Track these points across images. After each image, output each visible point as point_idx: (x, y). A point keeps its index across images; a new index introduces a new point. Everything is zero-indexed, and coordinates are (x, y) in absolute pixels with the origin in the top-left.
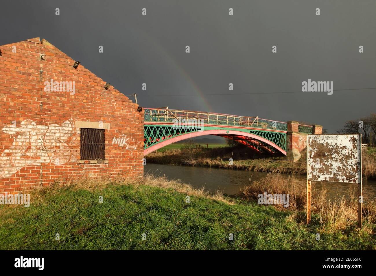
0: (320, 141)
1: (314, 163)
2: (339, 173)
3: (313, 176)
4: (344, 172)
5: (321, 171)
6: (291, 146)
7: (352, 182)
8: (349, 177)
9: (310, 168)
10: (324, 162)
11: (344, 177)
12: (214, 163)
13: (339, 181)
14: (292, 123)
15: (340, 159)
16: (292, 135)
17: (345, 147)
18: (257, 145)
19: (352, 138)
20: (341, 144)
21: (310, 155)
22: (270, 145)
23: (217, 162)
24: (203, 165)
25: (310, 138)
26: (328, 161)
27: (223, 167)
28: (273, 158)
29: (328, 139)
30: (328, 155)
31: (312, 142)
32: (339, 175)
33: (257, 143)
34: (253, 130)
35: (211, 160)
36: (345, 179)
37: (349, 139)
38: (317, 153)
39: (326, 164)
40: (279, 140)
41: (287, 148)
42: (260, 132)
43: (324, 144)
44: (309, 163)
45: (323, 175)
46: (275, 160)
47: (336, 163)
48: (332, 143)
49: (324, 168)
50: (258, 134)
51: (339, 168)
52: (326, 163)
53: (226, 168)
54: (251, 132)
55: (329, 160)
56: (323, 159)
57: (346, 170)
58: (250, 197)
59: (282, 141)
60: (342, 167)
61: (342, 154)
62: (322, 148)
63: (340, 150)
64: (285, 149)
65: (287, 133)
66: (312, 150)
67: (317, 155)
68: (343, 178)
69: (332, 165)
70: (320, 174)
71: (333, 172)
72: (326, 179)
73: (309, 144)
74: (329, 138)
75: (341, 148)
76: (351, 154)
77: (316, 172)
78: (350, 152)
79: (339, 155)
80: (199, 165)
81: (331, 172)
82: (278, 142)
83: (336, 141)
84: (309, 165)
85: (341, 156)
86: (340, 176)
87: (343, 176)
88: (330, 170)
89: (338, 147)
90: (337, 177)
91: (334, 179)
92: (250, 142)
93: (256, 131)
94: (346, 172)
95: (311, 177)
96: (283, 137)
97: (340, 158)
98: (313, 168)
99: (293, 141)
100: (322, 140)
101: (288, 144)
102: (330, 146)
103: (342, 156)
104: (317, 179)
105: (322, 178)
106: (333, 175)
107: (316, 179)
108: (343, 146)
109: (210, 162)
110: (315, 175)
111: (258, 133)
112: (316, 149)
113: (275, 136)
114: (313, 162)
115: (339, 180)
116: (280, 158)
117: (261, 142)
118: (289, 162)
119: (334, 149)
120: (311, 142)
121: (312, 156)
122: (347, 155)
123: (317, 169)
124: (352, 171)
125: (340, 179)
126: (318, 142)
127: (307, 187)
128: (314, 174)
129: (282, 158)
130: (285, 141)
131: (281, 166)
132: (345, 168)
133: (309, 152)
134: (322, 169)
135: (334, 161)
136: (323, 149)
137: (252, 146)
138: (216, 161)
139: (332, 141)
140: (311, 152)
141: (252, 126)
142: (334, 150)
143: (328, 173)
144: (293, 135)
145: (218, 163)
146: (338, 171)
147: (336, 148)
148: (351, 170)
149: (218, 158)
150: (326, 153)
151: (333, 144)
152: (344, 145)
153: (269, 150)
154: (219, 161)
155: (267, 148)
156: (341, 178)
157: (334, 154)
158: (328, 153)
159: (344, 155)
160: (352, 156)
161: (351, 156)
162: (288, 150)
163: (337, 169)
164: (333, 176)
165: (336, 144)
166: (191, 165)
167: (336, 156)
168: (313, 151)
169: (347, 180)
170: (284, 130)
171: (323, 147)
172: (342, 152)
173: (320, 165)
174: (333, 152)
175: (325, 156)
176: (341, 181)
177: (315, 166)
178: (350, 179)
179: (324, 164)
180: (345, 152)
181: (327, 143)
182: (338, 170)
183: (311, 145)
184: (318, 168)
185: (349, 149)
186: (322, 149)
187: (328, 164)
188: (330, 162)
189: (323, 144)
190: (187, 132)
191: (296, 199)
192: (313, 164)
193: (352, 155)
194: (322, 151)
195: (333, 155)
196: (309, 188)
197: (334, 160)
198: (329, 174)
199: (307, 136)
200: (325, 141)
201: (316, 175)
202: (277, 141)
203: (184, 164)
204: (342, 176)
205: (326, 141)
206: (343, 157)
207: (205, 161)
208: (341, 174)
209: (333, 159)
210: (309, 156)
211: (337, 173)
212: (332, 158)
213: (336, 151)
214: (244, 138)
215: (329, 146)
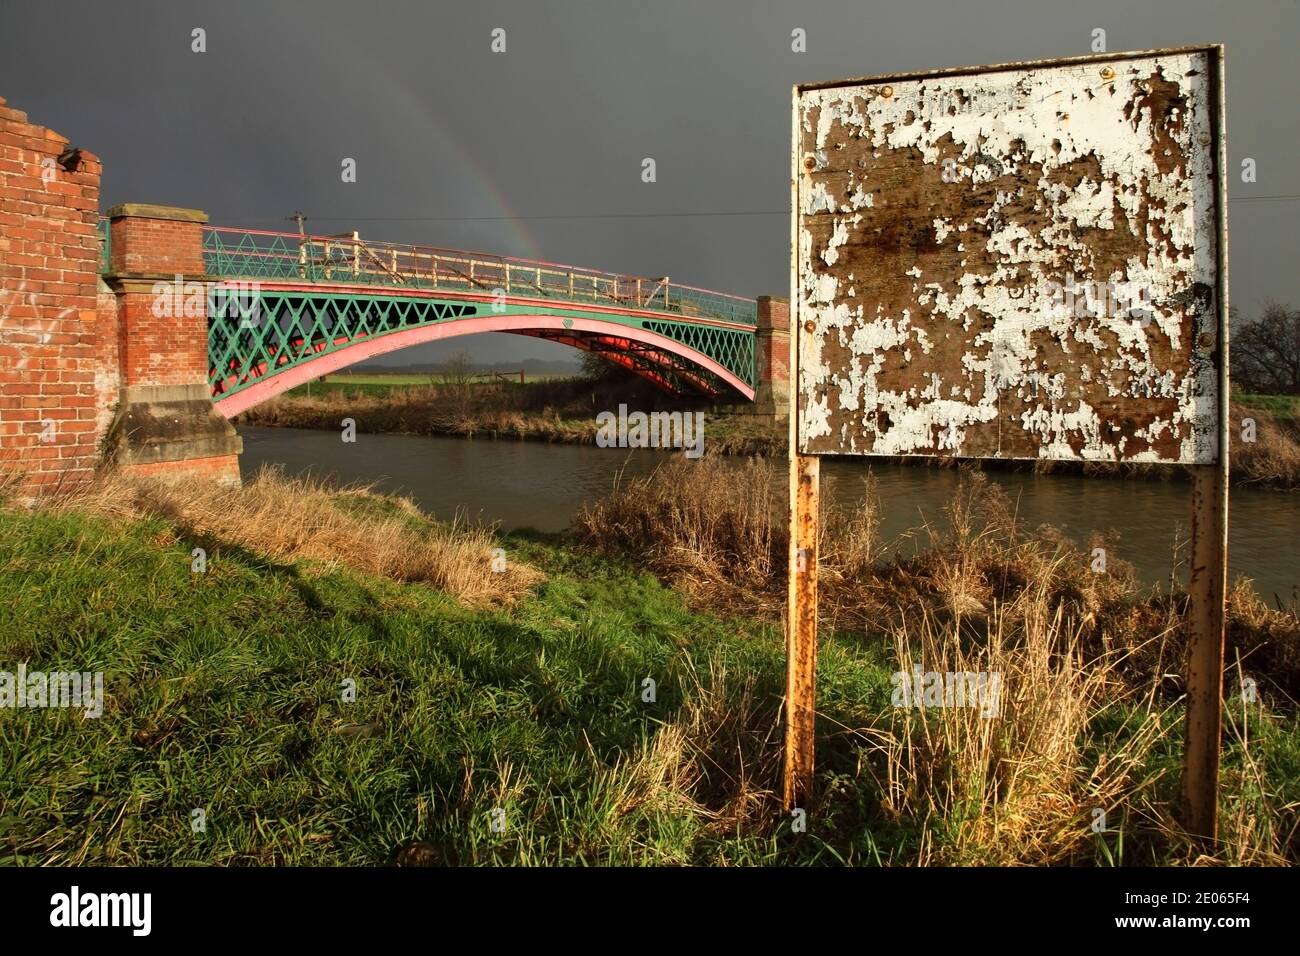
0: (889, 128)
1: (843, 308)
2: (1042, 379)
3: (837, 417)
4: (1087, 375)
5: (897, 372)
6: (769, 372)
7: (1149, 457)
8: (1123, 414)
9: (819, 354)
10: (924, 299)
11: (1084, 417)
12: (532, 427)
13: (1042, 453)
14: (773, 303)
15: (1047, 268)
16: (770, 337)
17: (1088, 167)
18: (666, 370)
19: (1148, 88)
20: (1057, 145)
21: (818, 248)
22: (705, 370)
23: (545, 425)
24: (499, 434)
25: (815, 114)
26: (954, 289)
27: (560, 440)
28: (715, 408)
29: (952, 111)
30: (954, 238)
31: (832, 147)
32: (1040, 399)
33: (667, 361)
34: (651, 321)
35: (525, 419)
36: (1095, 429)
37: (1125, 93)
38: (866, 231)
39: (942, 316)
40: (733, 355)
41: (755, 378)
42: (673, 326)
43: (922, 147)
44: (808, 314)
45: (912, 404)
46: (721, 415)
47: (1021, 303)
48: (983, 139)
49: (927, 347)
50: (668, 333)
51: (1043, 338)
52: (942, 301)
53: (570, 443)
54: (646, 325)
55: (962, 281)
56: (917, 272)
57: (1101, 353)
58: (607, 537)
59: (741, 356)
60: (1071, 333)
61: (1067, 226)
62: (904, 184)
63: (1053, 192)
64: (749, 382)
65: (757, 333)
66: (831, 204)
67: (866, 245)
68: (1072, 421)
69: (987, 322)
70: (889, 397)
71: (996, 379)
72: (936, 440)
73: (811, 164)
74: (964, 100)
75: (1060, 173)
76: (1143, 216)
77: (857, 383)
78: (1132, 202)
79: (1047, 234)
80: (486, 435)
81: (980, 376)
82: (730, 357)
83: (1014, 125)
84: (809, 327)
85: (1062, 241)
86: (1048, 409)
87: (1075, 408)
88: (968, 359)
89: (1037, 167)
90: (1024, 417)
91: (1005, 428)
92: (643, 358)
93: (661, 322)
94: (1096, 372)
95: (824, 428)
96: (745, 343)
97: (1051, 256)
98: (836, 354)
99: (774, 357)
100: (911, 118)
101: (760, 365)
102: (971, 162)
103: (1070, 242)
104: (872, 437)
105: (906, 434)
106: (996, 403)
107: (859, 438)
108: (1071, 157)
109: (520, 424)
110: (854, 405)
111: (668, 329)
112: (862, 199)
113: (721, 341)
114: (837, 302)
115: (1046, 439)
116: (734, 409)
117: (679, 357)
118: (761, 420)
119: (1000, 182)
120: (821, 141)
121: (831, 257)
122: (1110, 226)
123: (866, 360)
124: (1147, 364)
125: (1053, 434)
126: (877, 141)
127: (793, 505)
128: (848, 401)
129: (741, 409)
130: (749, 357)
131: (737, 434)
132: (1089, 336)
133: (807, 226)
134: (908, 355)
135: (1001, 282)
136: (916, 196)
137: (650, 373)
138: (539, 422)
139: (986, 124)
140: (823, 223)
141: (649, 306)
142: (1000, 198)
143: (955, 391)
144: (774, 339)
145: (546, 428)
146: (1034, 366)
147: (1020, 179)
148: (1140, 356)
149: (548, 410)
150: (938, 223)
151: (998, 146)
152: (1083, 150)
153: (703, 384)
154: (549, 422)
155: (695, 378)
156: (1057, 428)
157: (1004, 224)
158: (955, 220)
159: (1079, 232)
160: (1151, 240)
161: (1144, 233)
162: (760, 383)
163: (1023, 347)
164: (993, 413)
165: (1019, 144)
166: (461, 436)
167: (1015, 243)
168: (839, 212)
169: (1107, 436)
170: (749, 321)
171: (920, 173)
172: (1067, 210)
173: (895, 325)
174: (996, 208)
175: (934, 248)
176: (1061, 451)
177: (850, 330)
178: (1129, 427)
179: (923, 316)
180: (1089, 205)
181: (948, 138)
182: (1037, 359)
183: (820, 165)
184: (880, 350)
185: (1125, 179)
186: (907, 193)
187: (954, 312)
188: (968, 297)
189: (913, 153)
190: (428, 318)
191: (768, 545)
192: (840, 316)
193: (1150, 229)
194: (912, 213)
195: (995, 237)
196: (808, 518)
197: (1001, 273)
198: (961, 398)
199: (796, 100)
200: (928, 125)
201: (862, 404)
202: (726, 356)
203: (439, 433)
204: (1068, 406)
205: (942, 125)
206: (1075, 246)
207: (505, 421)
208: (1057, 392)
209: (993, 267)
210: (807, 255)
211: (1030, 386)
212: (988, 262)
213: (1017, 201)
214: (623, 344)
215: (966, 163)
